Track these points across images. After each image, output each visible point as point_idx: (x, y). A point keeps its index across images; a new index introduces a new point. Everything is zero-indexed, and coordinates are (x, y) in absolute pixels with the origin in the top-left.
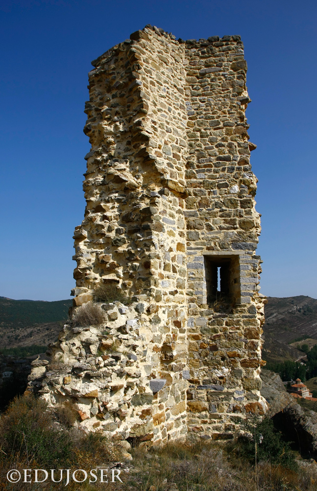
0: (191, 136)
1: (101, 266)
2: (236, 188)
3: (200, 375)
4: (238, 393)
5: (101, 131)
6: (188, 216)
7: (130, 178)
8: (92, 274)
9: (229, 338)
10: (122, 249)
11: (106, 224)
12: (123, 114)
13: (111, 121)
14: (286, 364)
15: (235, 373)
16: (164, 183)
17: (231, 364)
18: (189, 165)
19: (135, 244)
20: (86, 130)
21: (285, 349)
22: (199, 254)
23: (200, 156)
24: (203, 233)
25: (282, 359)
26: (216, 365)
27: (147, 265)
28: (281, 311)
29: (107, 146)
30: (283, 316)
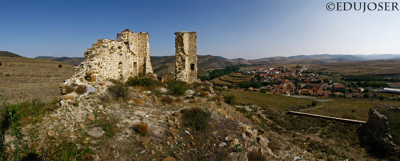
0: (189, 47)
1: (179, 66)
2: (195, 55)
3: (190, 78)
4: (194, 79)
5: (178, 48)
6: (188, 58)
7: (182, 55)
8: (178, 67)
9: (193, 73)
10: (181, 64)
11: (179, 60)
12: (181, 46)
13: (179, 47)
14: (203, 76)
15: (194, 77)
16: (186, 55)
17: (193, 76)
18: (189, 52)
19: (183, 63)
20: (175, 47)
21: (203, 72)
22: (190, 63)
23: (190, 50)
24: (190, 61)
25: (202, 75)
26: (192, 76)
27: (185, 66)
28: (202, 60)
29: (179, 50)
30: (203, 62)
